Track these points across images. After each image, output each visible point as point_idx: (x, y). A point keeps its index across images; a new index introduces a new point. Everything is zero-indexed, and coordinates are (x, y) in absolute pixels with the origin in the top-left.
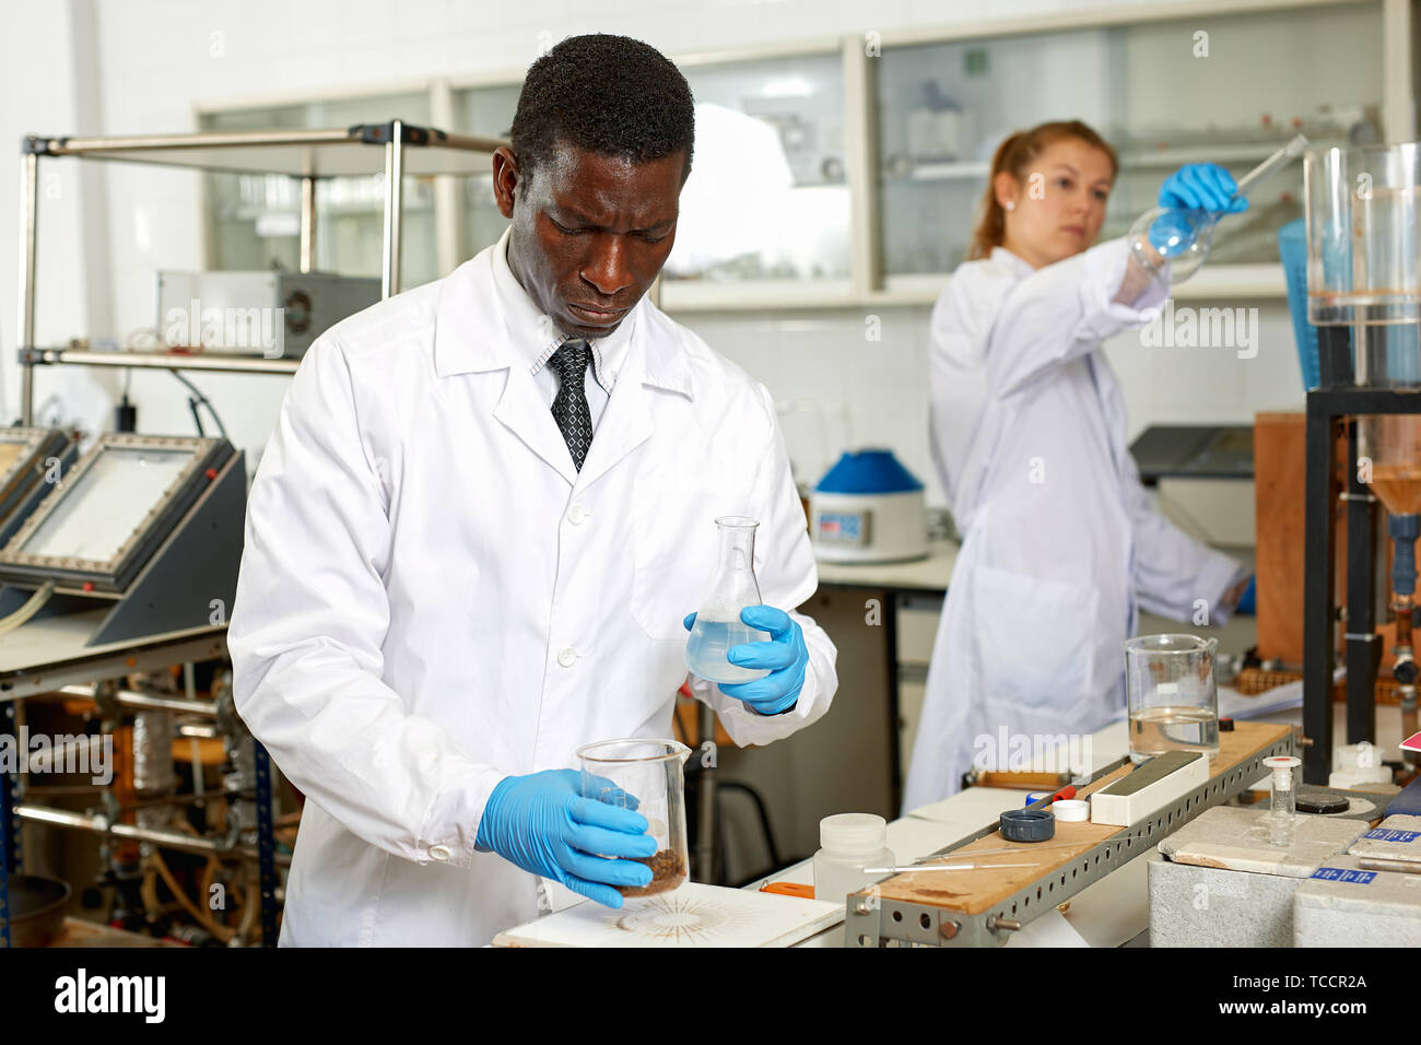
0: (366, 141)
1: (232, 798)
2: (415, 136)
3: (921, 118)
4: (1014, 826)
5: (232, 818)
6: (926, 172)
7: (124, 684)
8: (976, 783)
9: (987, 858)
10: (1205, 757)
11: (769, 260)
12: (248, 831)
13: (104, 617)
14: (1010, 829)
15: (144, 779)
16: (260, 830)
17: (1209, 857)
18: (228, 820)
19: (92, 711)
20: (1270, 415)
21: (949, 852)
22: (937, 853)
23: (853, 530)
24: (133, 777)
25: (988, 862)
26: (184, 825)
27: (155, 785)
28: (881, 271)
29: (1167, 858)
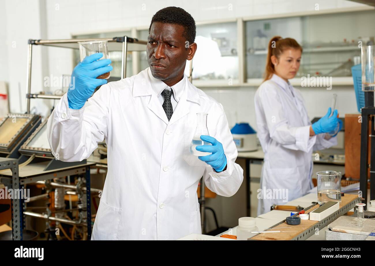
0: (117, 41)
1: (80, 210)
2: (130, 40)
3: (257, 39)
4: (290, 221)
5: (80, 215)
6: (258, 53)
7: (52, 181)
8: (274, 209)
9: (283, 229)
10: (338, 203)
11: (217, 74)
12: (84, 219)
13: (48, 163)
14: (289, 222)
15: (57, 205)
16: (88, 219)
17: (342, 230)
18: (79, 216)
19: (44, 187)
20: (349, 115)
21: (273, 227)
22: (270, 228)
23: (238, 143)
24: (54, 205)
25: (284, 230)
26: (67, 217)
27: (60, 207)
28: (246, 78)
29: (330, 230)
